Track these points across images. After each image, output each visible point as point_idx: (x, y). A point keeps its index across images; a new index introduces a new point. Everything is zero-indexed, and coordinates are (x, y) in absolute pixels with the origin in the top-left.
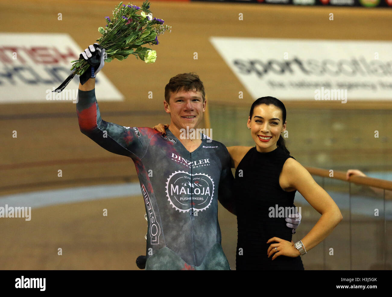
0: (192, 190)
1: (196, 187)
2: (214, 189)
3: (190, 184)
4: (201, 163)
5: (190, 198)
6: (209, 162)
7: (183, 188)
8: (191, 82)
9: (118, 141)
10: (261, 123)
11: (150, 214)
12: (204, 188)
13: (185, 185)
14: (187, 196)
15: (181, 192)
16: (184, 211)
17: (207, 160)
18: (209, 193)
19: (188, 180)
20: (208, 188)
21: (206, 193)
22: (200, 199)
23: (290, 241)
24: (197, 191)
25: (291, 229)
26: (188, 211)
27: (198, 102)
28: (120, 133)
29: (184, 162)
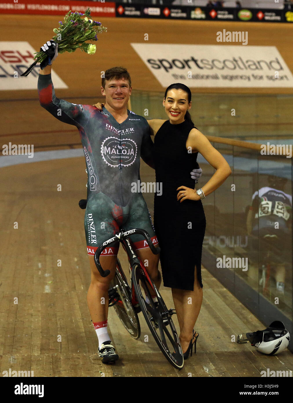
0: (120, 151)
1: (123, 149)
2: (137, 150)
3: (119, 147)
4: (127, 131)
5: (119, 157)
6: (133, 130)
7: (114, 149)
8: (121, 73)
9: (67, 114)
10: (172, 102)
11: (90, 168)
12: (129, 150)
13: (115, 147)
14: (117, 155)
15: (112, 152)
16: (114, 166)
17: (132, 129)
18: (133, 153)
19: (118, 143)
20: (132, 149)
21: (131, 153)
22: (127, 157)
23: (193, 189)
24: (124, 152)
25: (194, 180)
26: (117, 166)
27: (126, 87)
28: (69, 108)
29: (115, 130)
